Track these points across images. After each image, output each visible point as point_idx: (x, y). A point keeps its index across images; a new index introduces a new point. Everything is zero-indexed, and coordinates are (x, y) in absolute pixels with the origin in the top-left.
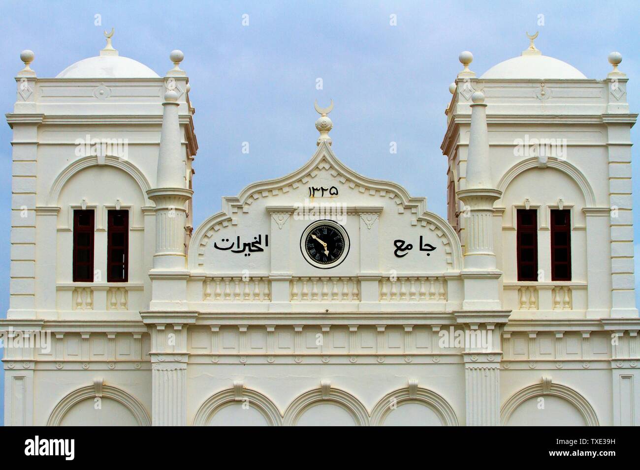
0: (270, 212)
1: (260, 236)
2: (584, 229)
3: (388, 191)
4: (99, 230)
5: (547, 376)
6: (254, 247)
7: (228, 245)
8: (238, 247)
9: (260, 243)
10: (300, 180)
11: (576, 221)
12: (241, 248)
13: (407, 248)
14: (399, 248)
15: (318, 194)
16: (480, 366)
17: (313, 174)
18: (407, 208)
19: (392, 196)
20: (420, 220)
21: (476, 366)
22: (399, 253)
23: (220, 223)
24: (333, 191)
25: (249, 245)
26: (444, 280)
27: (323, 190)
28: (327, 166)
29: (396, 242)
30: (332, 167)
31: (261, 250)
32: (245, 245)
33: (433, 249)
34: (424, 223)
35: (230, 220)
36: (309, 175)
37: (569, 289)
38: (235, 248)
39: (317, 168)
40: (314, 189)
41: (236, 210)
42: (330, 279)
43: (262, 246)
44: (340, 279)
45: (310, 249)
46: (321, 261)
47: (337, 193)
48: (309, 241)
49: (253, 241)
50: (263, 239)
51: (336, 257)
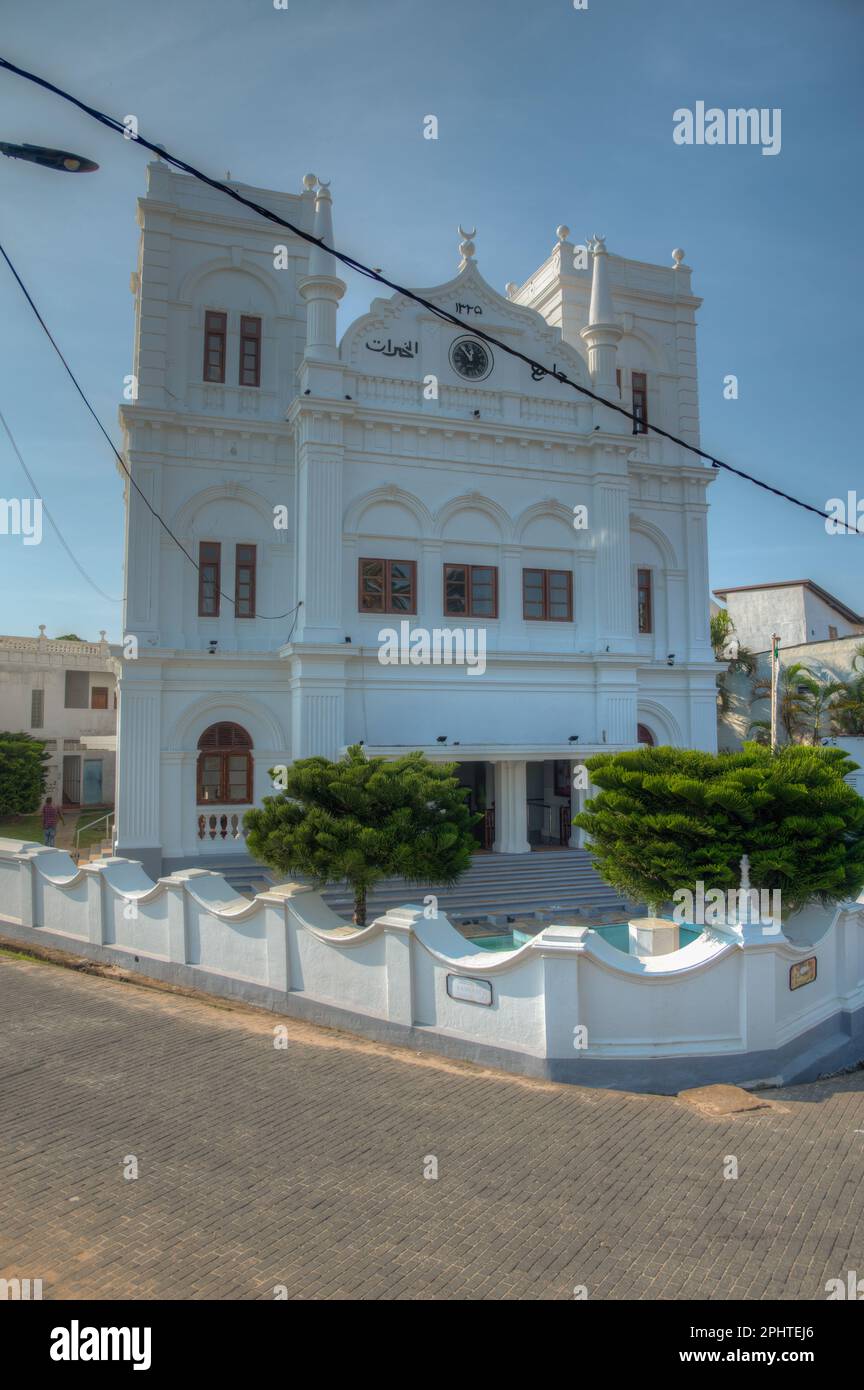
1: (410, 343)
3: (527, 317)
4: (231, 331)
5: (637, 512)
6: (405, 352)
7: (379, 347)
8: (390, 350)
9: (410, 349)
10: (447, 295)
11: (651, 382)
12: (392, 352)
14: (536, 372)
15: (464, 310)
16: (615, 487)
17: (443, 299)
18: (544, 335)
19: (530, 322)
20: (554, 349)
21: (609, 486)
22: (536, 376)
23: (372, 324)
24: (478, 310)
25: (400, 349)
26: (576, 406)
27: (469, 308)
28: (473, 285)
29: (534, 366)
30: (477, 287)
31: (411, 356)
32: (396, 349)
34: (558, 352)
35: (382, 322)
36: (455, 291)
38: (386, 351)
39: (463, 286)
40: (461, 306)
41: (387, 313)
42: (476, 392)
43: (413, 352)
44: (485, 394)
45: (456, 361)
46: (467, 373)
47: (481, 313)
48: (456, 354)
49: (403, 347)
50: (413, 346)
51: (481, 372)
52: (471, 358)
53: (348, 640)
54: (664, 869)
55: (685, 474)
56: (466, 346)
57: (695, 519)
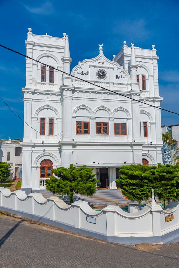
0: (90, 66)
2: (149, 80)
3: (115, 64)
4: (47, 70)
5: (143, 109)
6: (86, 74)
7: (80, 73)
10: (96, 60)
11: (147, 78)
12: (83, 74)
13: (119, 77)
14: (117, 77)
15: (100, 63)
18: (119, 68)
19: (116, 65)
21: (135, 103)
22: (117, 78)
23: (78, 68)
26: (127, 85)
28: (102, 58)
29: (116, 76)
30: (103, 58)
32: (84, 73)
33: (124, 78)
34: (122, 72)
35: (81, 67)
36: (98, 59)
37: (145, 92)
38: (82, 74)
39: (100, 58)
41: (82, 65)
42: (103, 83)
43: (88, 74)
44: (105, 83)
45: (98, 75)
46: (101, 78)
47: (104, 64)
48: (98, 74)
49: (86, 73)
50: (88, 73)
51: (104, 78)
52: (102, 75)
53: (73, 140)
54: (134, 192)
55: (155, 99)
56: (100, 72)
57: (157, 110)
